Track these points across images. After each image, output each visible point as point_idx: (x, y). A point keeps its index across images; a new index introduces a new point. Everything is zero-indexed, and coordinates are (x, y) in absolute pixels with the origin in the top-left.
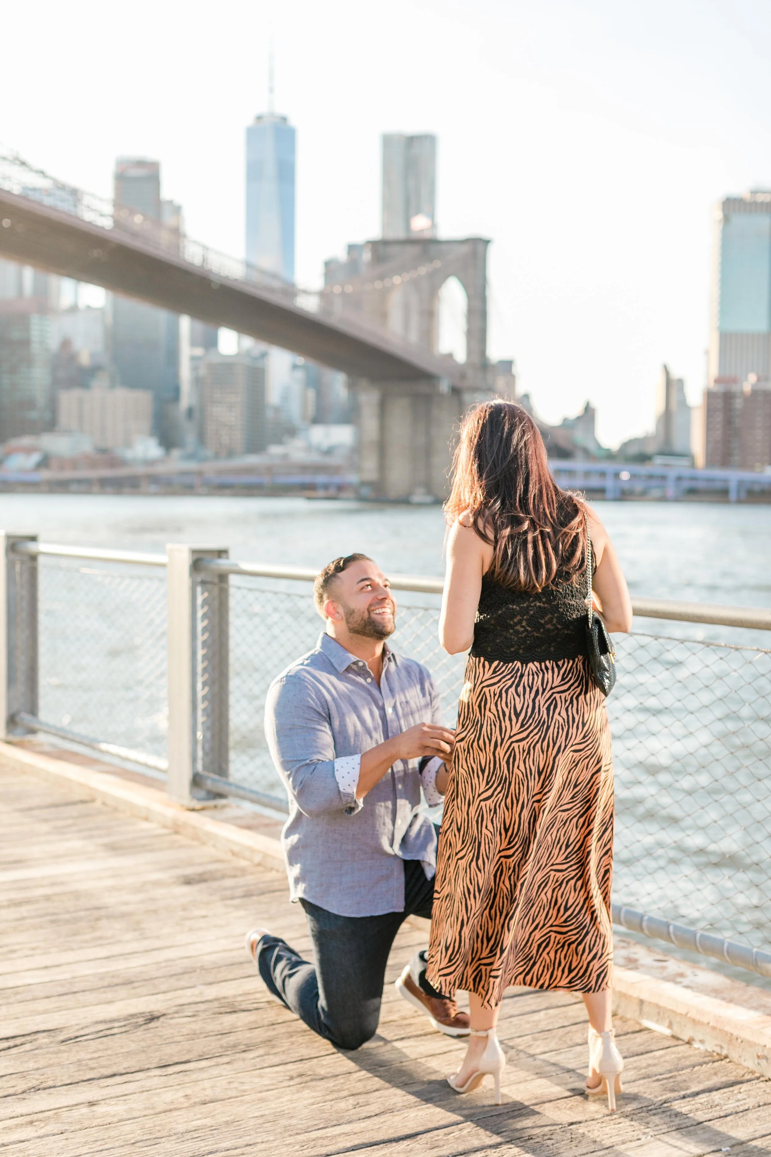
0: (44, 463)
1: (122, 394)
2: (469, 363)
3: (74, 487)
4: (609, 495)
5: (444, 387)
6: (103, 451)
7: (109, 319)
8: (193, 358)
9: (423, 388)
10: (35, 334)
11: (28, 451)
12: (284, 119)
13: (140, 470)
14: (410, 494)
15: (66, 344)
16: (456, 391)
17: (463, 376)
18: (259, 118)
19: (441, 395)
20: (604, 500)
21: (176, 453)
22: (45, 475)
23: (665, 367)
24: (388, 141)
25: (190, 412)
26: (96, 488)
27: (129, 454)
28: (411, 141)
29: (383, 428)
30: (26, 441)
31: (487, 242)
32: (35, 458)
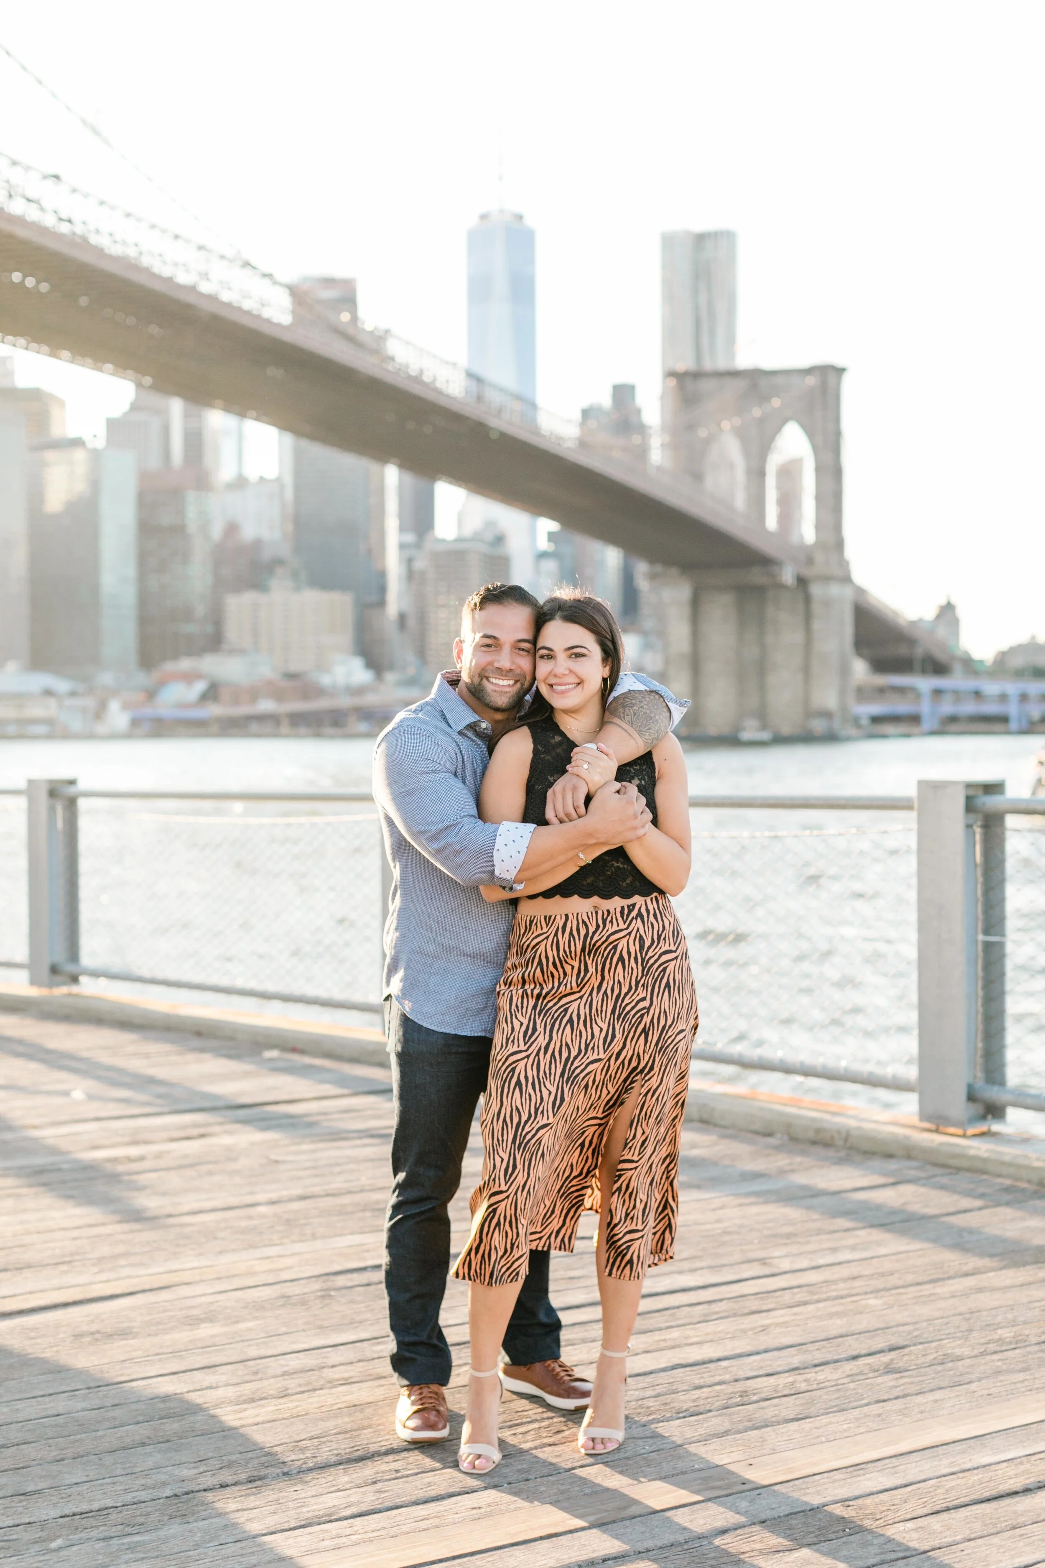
0: (212, 693)
1: (312, 596)
2: (820, 544)
3: (254, 727)
4: (1013, 725)
5: (788, 576)
6: (291, 676)
7: (289, 494)
8: (402, 546)
9: (756, 576)
10: (192, 514)
11: (189, 678)
12: (520, 217)
13: (344, 702)
14: (738, 729)
15: (232, 529)
16: (802, 582)
17: (810, 561)
18: (484, 217)
19: (781, 586)
20: (1008, 733)
21: (390, 677)
22: (214, 710)
24: (669, 242)
25: (402, 618)
26: (285, 729)
27: (326, 680)
28: (701, 239)
29: (696, 635)
30: (185, 664)
31: (840, 371)
32: (200, 687)
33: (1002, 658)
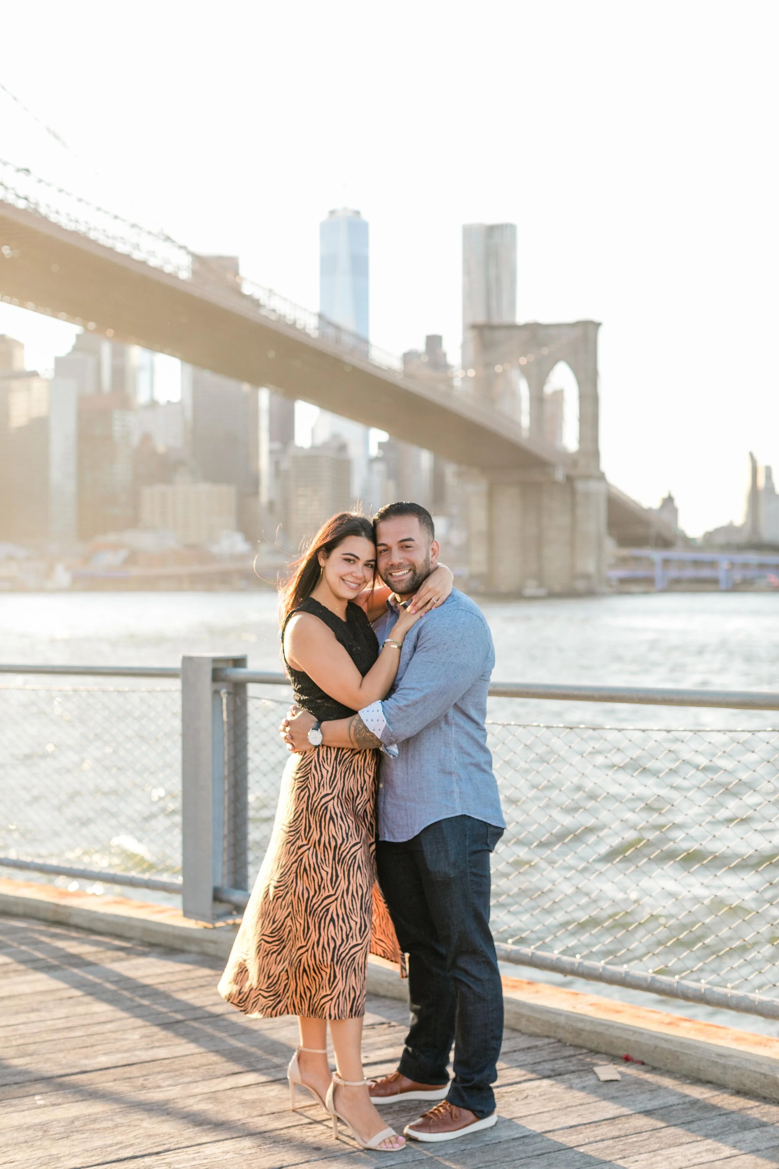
0: (132, 558)
1: (205, 488)
2: (580, 452)
3: (162, 584)
4: (723, 586)
5: (559, 475)
6: (191, 547)
7: (189, 414)
8: (271, 452)
9: (536, 475)
10: (117, 428)
11: (115, 547)
12: (357, 213)
13: (230, 566)
14: (522, 587)
15: (147, 438)
16: (570, 479)
17: (576, 465)
18: (332, 212)
19: (554, 483)
21: (264, 548)
22: (134, 571)
23: (751, 455)
24: (468, 232)
25: (271, 504)
26: (186, 585)
27: (215, 549)
28: (491, 230)
29: (491, 518)
30: (112, 537)
31: (598, 325)
32: (123, 554)
33: (709, 536)
